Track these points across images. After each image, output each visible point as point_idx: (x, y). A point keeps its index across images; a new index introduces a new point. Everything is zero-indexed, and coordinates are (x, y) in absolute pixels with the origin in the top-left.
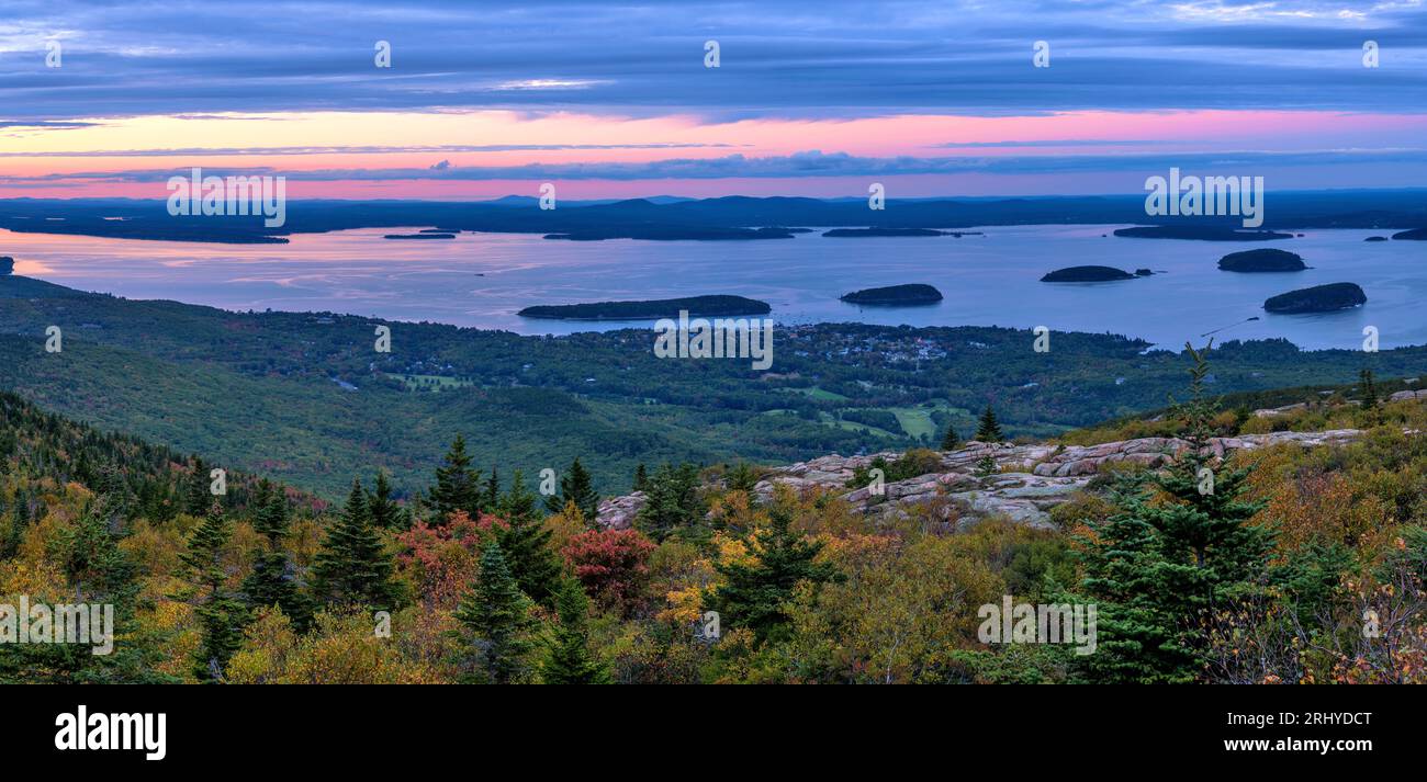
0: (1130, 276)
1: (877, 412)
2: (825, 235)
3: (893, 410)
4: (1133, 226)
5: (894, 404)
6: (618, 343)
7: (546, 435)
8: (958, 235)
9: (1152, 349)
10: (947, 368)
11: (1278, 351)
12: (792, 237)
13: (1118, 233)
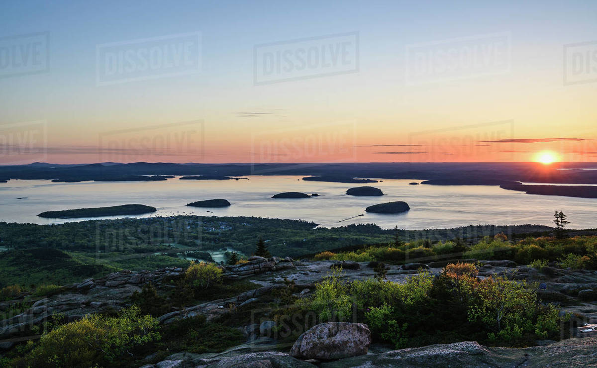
0: (309, 197)
1: (202, 253)
2: (180, 179)
3: (208, 252)
4: (311, 176)
5: (210, 249)
6: (86, 226)
7: (49, 269)
8: (237, 179)
9: (319, 226)
10: (232, 234)
11: (372, 229)
12: (166, 180)
13: (304, 179)
